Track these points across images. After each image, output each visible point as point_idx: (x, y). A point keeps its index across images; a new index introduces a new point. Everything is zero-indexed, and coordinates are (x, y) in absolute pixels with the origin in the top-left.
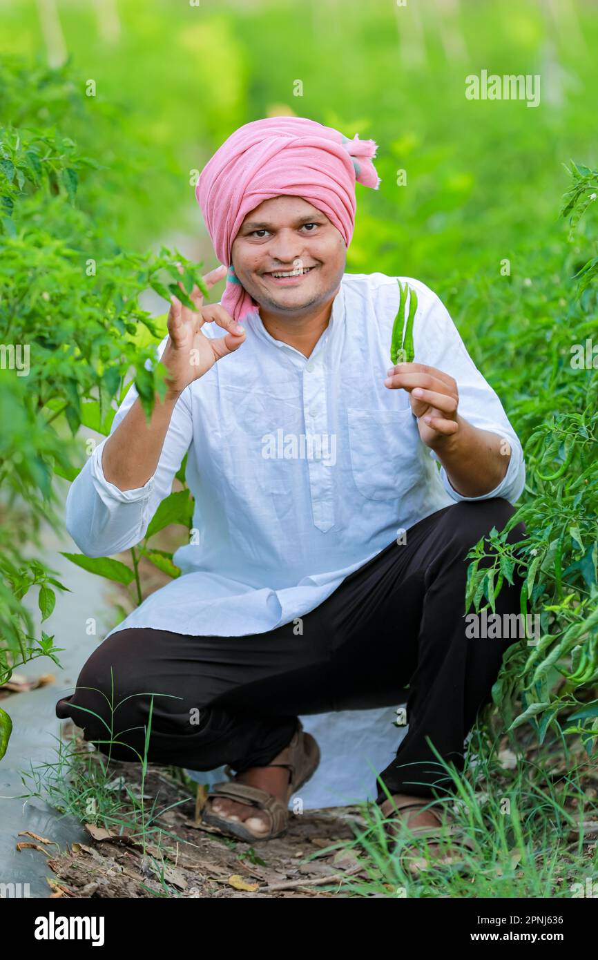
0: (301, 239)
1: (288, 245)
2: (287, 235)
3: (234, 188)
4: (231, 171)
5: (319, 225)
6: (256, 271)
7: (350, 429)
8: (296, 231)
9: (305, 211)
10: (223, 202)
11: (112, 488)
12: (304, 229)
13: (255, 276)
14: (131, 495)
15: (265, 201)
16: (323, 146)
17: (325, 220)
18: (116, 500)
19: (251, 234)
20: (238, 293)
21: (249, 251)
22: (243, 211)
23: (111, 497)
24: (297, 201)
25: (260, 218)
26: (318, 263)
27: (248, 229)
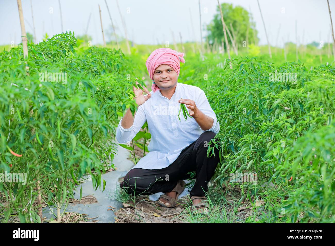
0: (167, 73)
1: (165, 75)
2: (165, 73)
3: (153, 63)
5: (172, 70)
6: (158, 81)
9: (168, 67)
10: (151, 66)
12: (168, 71)
13: (158, 82)
15: (160, 65)
16: (172, 54)
17: (173, 69)
19: (157, 73)
20: (155, 86)
21: (157, 76)
22: (155, 68)
24: (166, 65)
25: (159, 69)
27: (156, 72)
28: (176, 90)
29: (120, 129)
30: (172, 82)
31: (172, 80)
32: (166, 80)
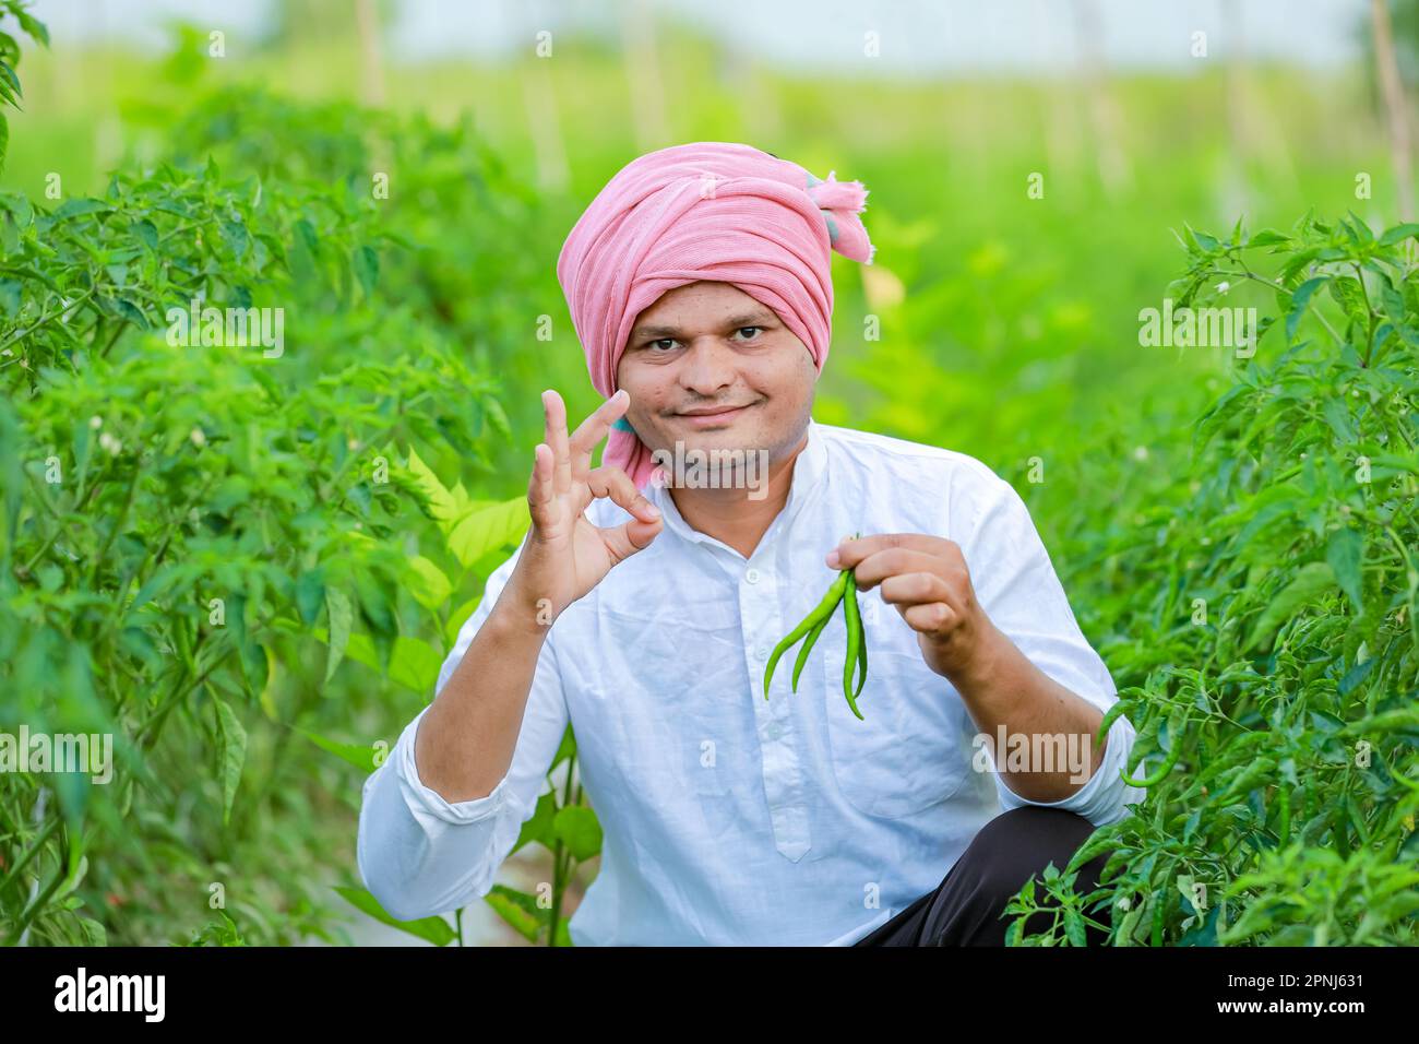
0: (729, 353)
1: (711, 365)
2: (709, 347)
3: (617, 270)
4: (615, 237)
5: (765, 329)
6: (658, 411)
7: (827, 687)
8: (725, 340)
9: (741, 307)
10: (600, 292)
11: (432, 798)
12: (739, 336)
13: (657, 419)
14: (465, 809)
15: (670, 292)
16: (771, 195)
17: (774, 322)
18: (440, 819)
19: (647, 345)
20: (628, 447)
21: (648, 375)
22: (634, 307)
23: (430, 812)
24: (724, 291)
25: (663, 319)
26: (759, 397)
27: (641, 339)
28: (795, 486)
29: (412, 804)
30: (773, 418)
31: (772, 406)
32: (721, 403)
